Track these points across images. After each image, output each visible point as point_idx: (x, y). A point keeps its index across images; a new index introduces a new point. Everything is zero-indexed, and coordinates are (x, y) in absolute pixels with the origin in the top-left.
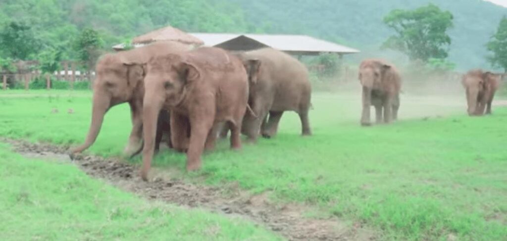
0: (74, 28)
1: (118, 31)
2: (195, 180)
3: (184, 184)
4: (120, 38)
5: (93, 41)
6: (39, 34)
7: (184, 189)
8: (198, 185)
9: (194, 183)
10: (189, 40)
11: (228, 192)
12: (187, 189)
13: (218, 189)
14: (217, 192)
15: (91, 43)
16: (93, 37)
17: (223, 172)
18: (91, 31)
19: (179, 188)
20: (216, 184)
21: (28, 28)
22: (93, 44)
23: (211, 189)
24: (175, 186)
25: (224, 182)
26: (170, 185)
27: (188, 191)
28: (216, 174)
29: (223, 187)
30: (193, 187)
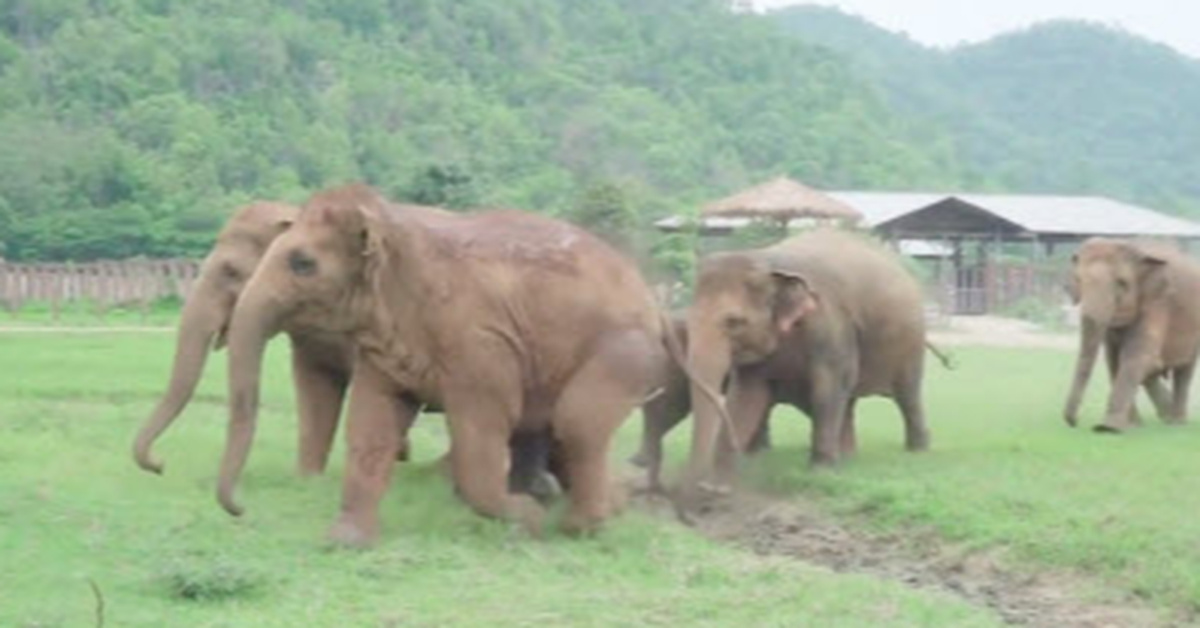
0: (566, 178)
1: (666, 185)
2: (848, 520)
3: (822, 528)
4: (670, 200)
5: (612, 212)
6: (489, 192)
7: (823, 539)
8: (854, 530)
9: (846, 528)
10: (829, 209)
11: (917, 546)
12: (831, 537)
13: (893, 539)
14: (894, 547)
15: (605, 214)
16: (611, 201)
17: (905, 505)
18: (608, 189)
19: (812, 536)
20: (891, 530)
21: (466, 180)
22: (612, 217)
23: (881, 540)
24: (807, 532)
25: (906, 525)
26: (793, 530)
27: (832, 542)
28: (891, 508)
29: (905, 536)
30: (843, 536)
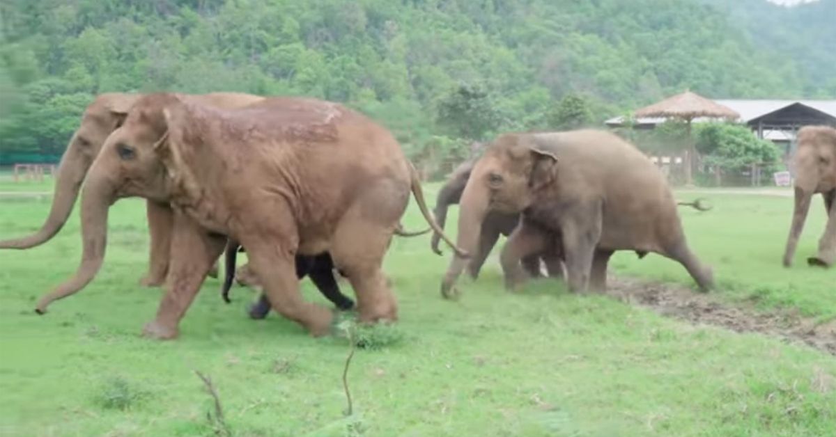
0: (545, 94)
1: (609, 97)
2: (742, 305)
3: (726, 309)
4: (613, 107)
5: (577, 114)
6: (497, 103)
7: (727, 316)
8: (746, 311)
9: (740, 309)
10: (718, 111)
11: (786, 320)
12: (731, 315)
13: (771, 316)
14: (771, 320)
15: (573, 116)
16: (577, 108)
17: (778, 296)
18: (575, 99)
19: (720, 315)
20: (769, 310)
21: (484, 96)
22: (578, 117)
23: (763, 316)
24: (715, 312)
25: (779, 308)
26: (708, 311)
27: (732, 318)
28: (768, 297)
29: (778, 314)
30: (739, 314)
